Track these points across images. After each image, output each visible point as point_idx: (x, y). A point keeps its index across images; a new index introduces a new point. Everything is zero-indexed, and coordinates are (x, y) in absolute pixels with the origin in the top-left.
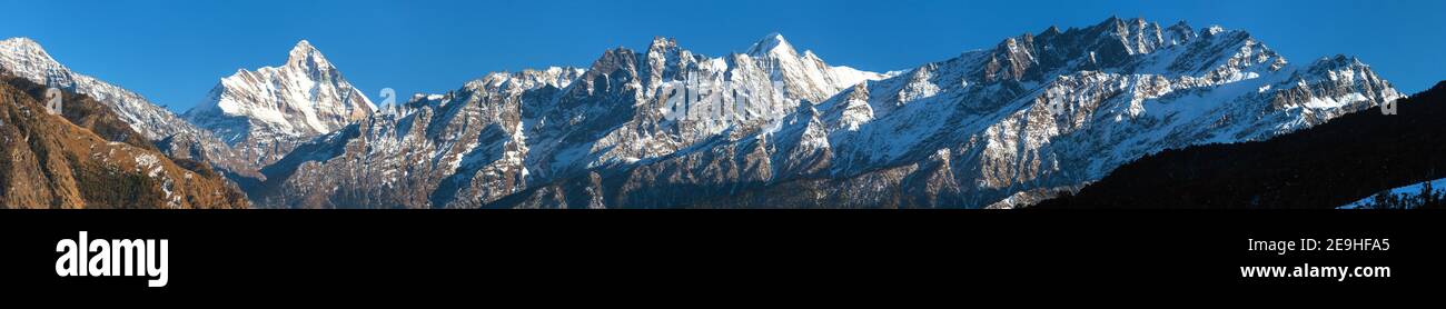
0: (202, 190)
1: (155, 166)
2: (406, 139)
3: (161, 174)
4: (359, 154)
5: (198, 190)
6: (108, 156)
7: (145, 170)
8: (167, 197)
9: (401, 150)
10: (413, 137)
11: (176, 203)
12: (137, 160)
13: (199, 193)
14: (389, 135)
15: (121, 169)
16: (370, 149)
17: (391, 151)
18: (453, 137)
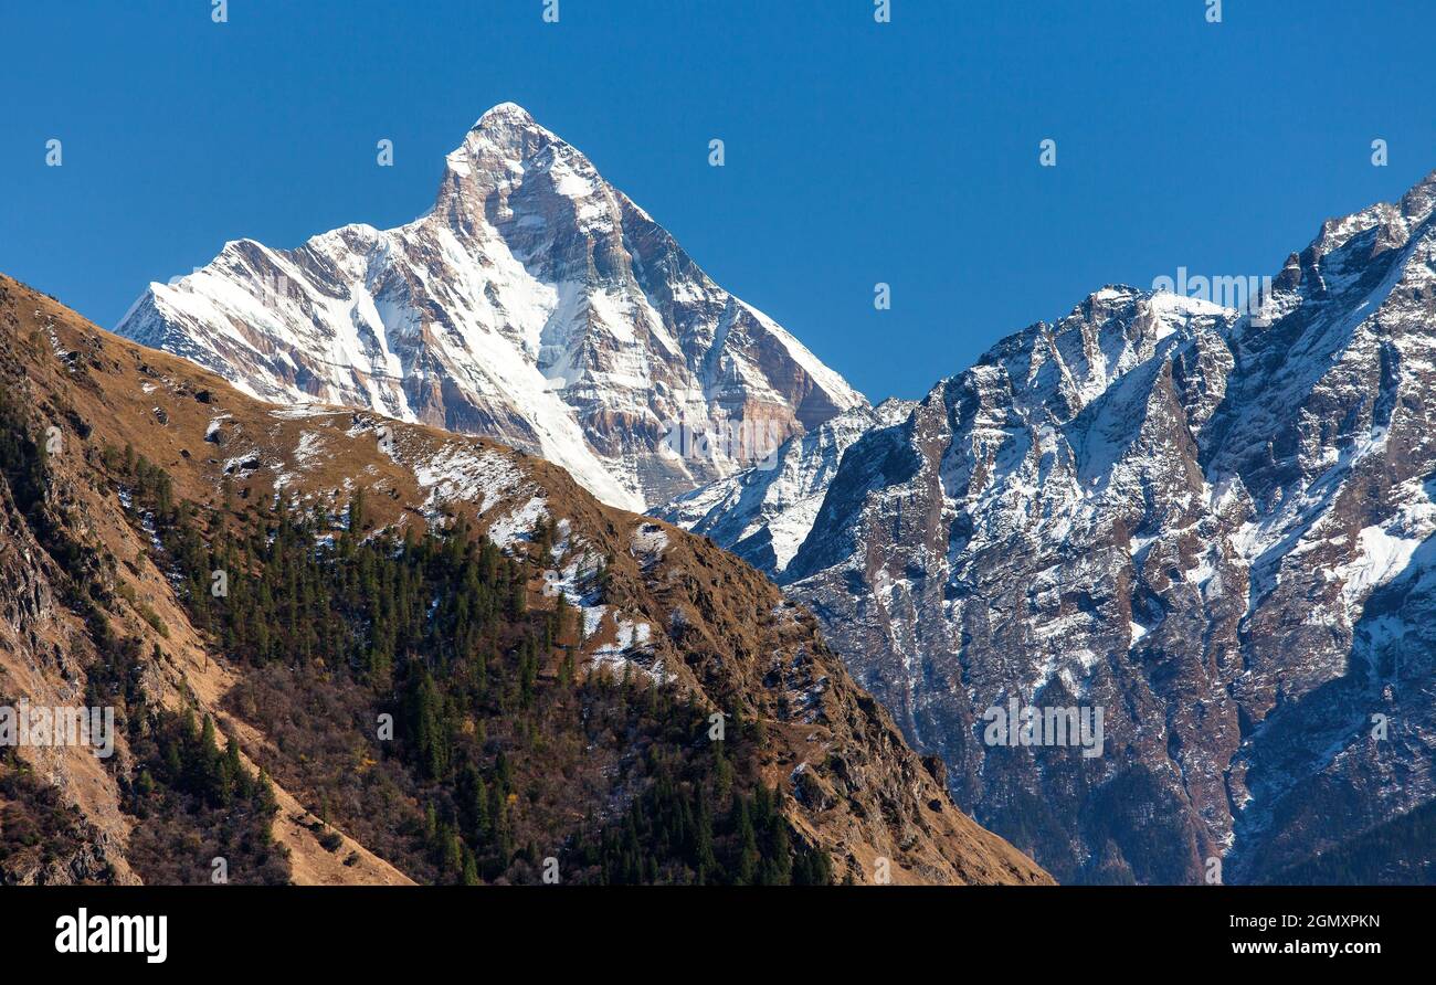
0: (717, 597)
1: (508, 503)
2: (1123, 474)
3: (542, 534)
4: (920, 554)
5: (703, 602)
6: (291, 465)
7: (465, 521)
8: (589, 630)
9: (1105, 525)
10: (1155, 466)
11: (632, 653)
12: (425, 477)
13: (708, 613)
14: (1044, 463)
15: (359, 519)
16: (961, 529)
17: (1061, 531)
18: (1332, 455)
